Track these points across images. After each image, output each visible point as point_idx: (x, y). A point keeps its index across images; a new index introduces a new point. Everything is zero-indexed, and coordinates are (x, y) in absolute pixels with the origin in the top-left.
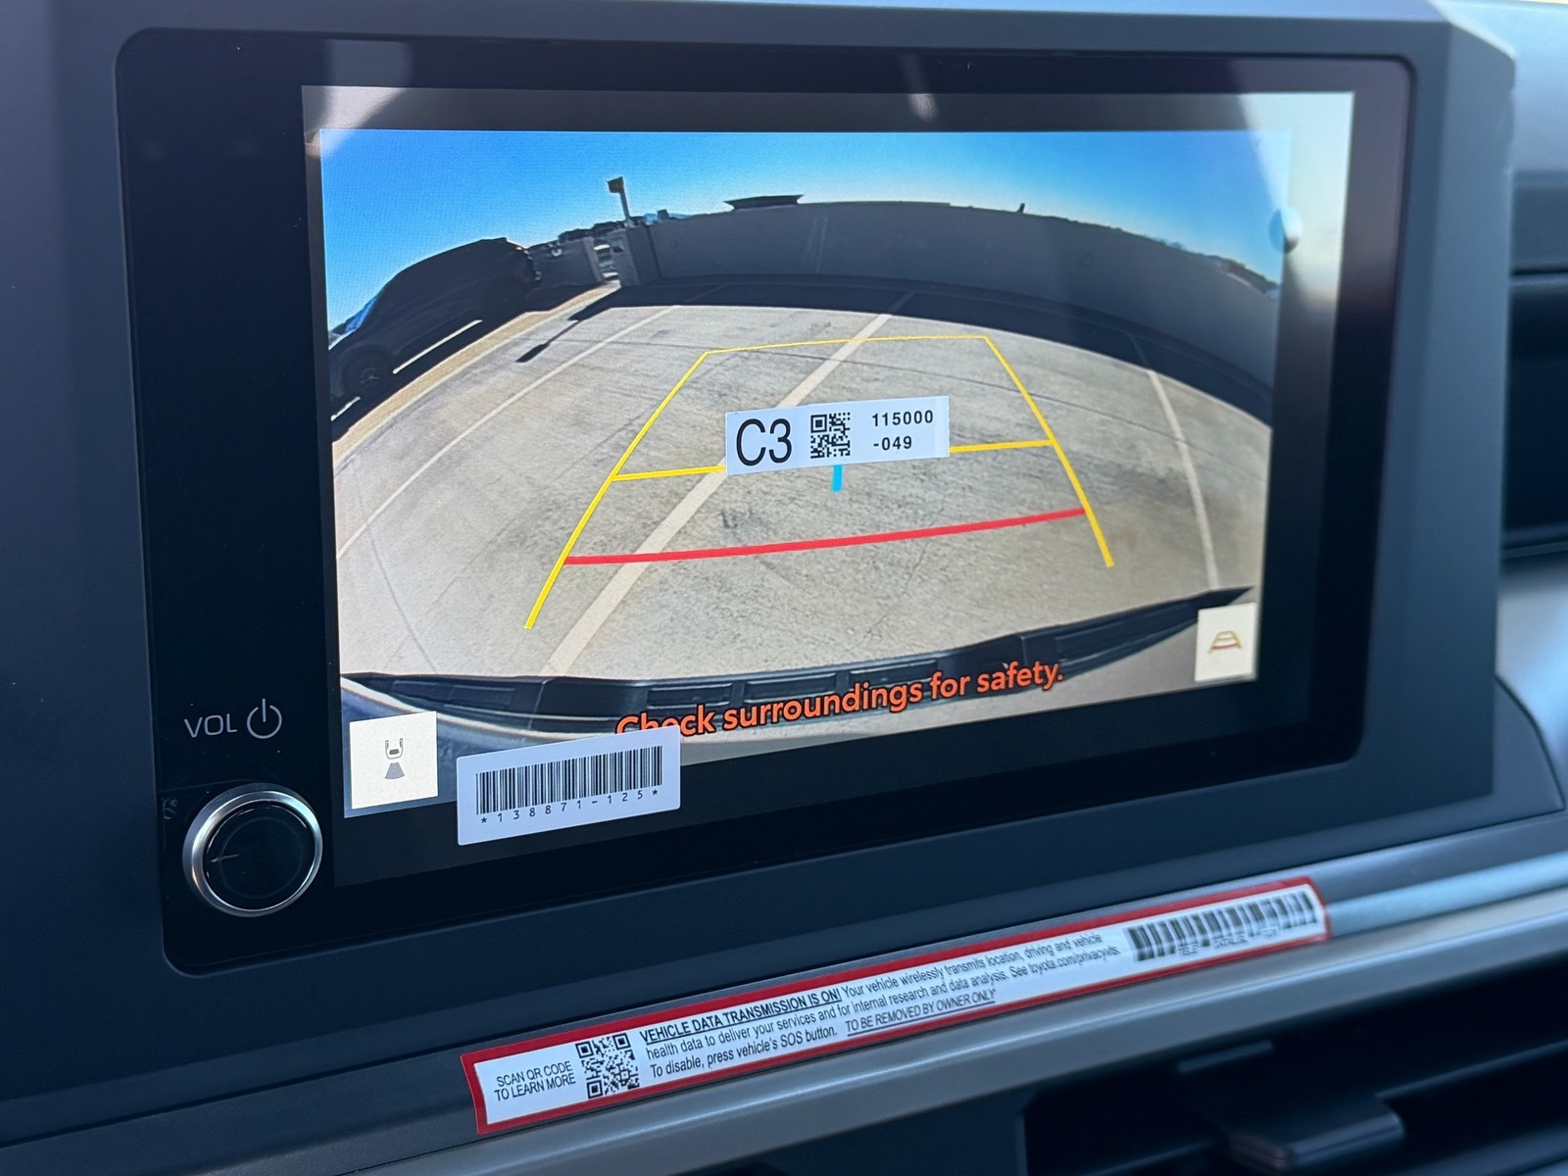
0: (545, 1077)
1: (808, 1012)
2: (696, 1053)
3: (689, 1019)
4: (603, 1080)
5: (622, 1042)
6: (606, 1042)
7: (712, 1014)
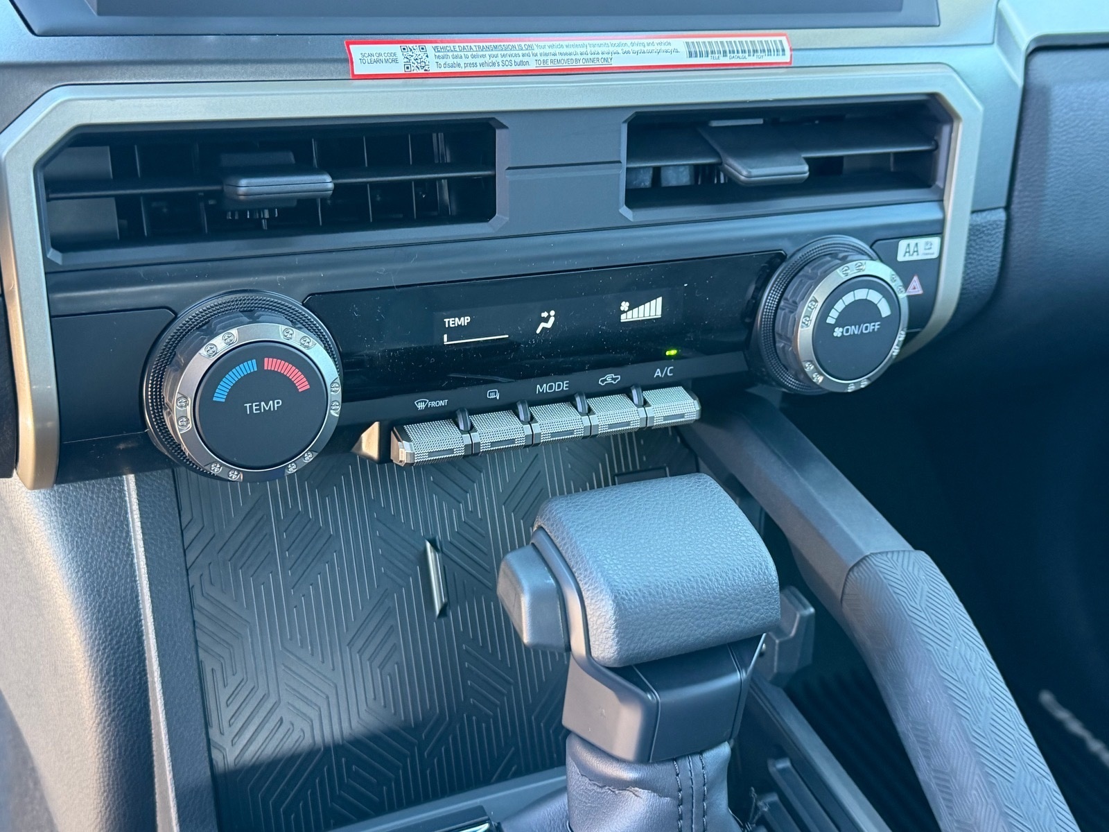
0: (384, 57)
1: (517, 52)
2: (459, 61)
3: (457, 45)
4: (412, 65)
5: (423, 49)
6: (415, 48)
7: (469, 44)
